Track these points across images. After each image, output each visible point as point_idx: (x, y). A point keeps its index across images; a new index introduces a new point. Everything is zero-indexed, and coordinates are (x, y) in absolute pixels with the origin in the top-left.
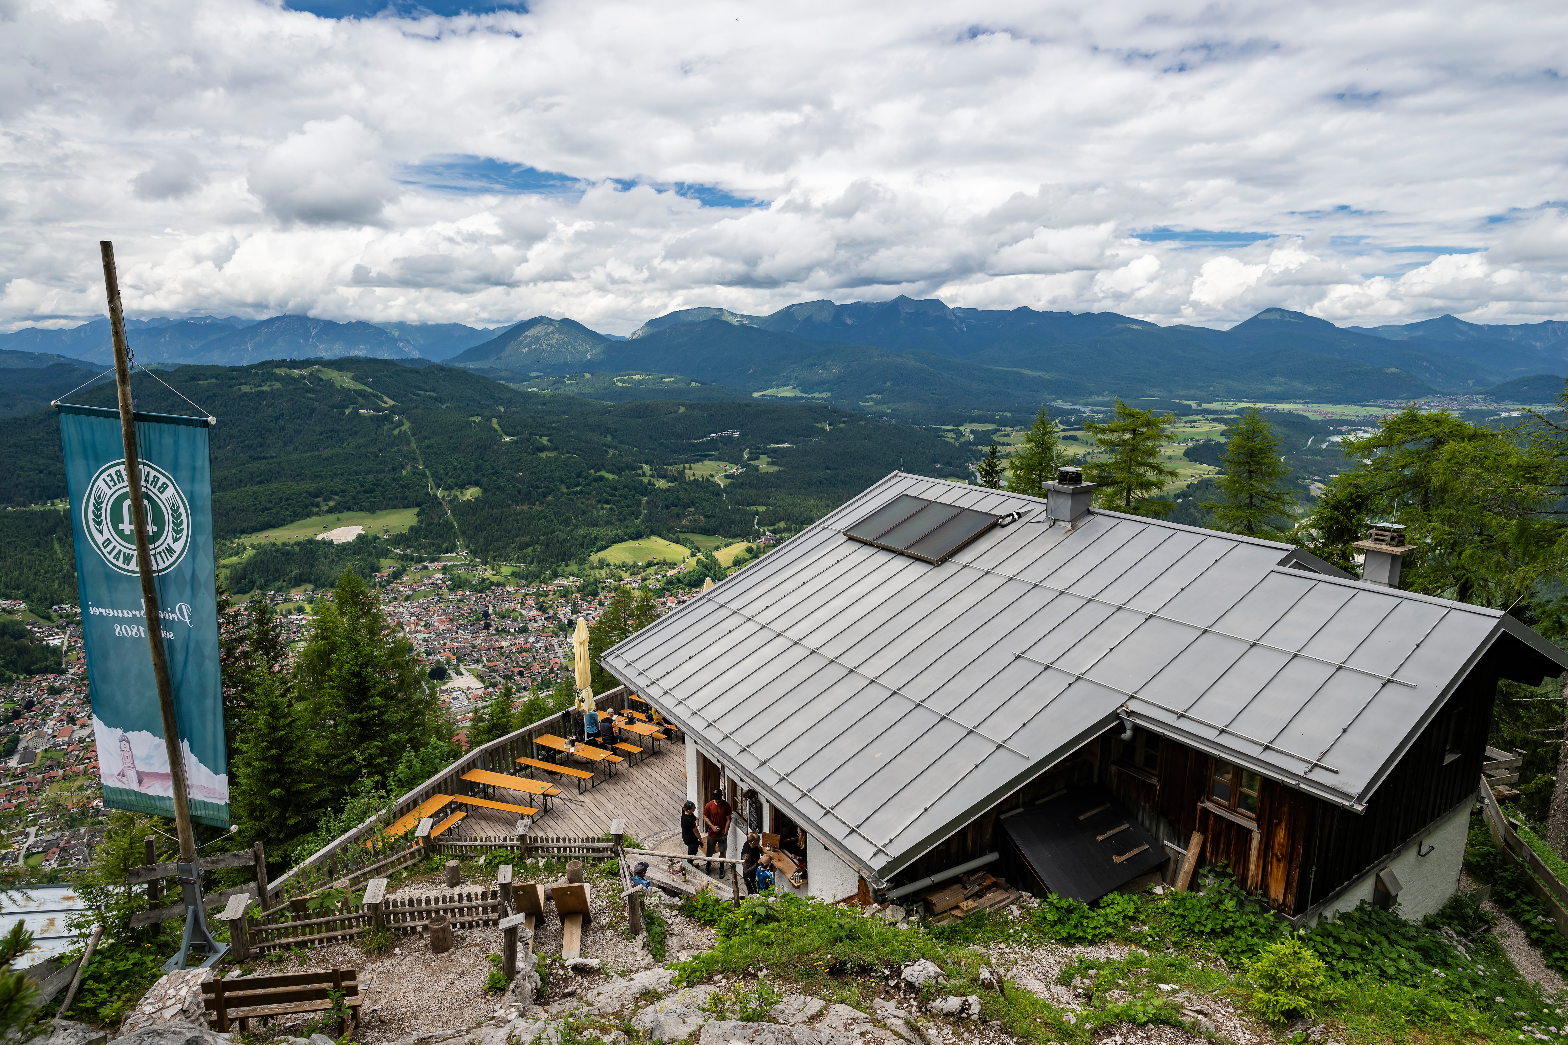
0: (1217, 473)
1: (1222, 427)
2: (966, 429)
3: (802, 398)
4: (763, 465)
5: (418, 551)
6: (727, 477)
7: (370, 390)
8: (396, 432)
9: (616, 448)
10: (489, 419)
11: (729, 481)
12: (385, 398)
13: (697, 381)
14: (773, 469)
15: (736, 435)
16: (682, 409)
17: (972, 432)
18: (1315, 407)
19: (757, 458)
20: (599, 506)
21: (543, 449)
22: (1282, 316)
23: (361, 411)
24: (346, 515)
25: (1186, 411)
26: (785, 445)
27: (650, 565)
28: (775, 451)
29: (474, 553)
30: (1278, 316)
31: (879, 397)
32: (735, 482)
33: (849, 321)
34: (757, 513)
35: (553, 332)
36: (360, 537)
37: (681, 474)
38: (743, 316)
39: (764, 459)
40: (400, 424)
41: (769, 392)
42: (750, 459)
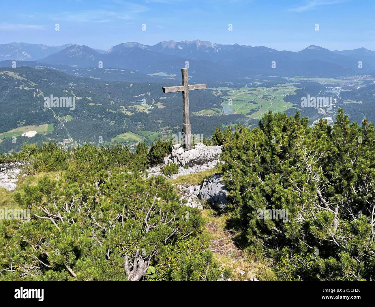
0: (292, 106)
1: (295, 89)
2: (219, 89)
3: (167, 77)
4: (160, 106)
5: (56, 139)
6: (149, 110)
7: (26, 80)
8: (38, 95)
9: (113, 100)
10: (70, 91)
11: (150, 111)
12: (32, 83)
13: (132, 71)
14: (163, 107)
15: (150, 94)
16: (131, 85)
17: (221, 91)
18: (322, 79)
19: (157, 103)
20: (111, 122)
21: (90, 102)
22: (315, 48)
23: (25, 88)
24: (29, 127)
25: (285, 81)
26: (165, 98)
27: (130, 142)
28: (162, 100)
29: (74, 139)
30: (313, 48)
31: (192, 77)
32: (152, 112)
33: (180, 48)
34: (160, 123)
35: (80, 51)
36: (36, 135)
37: (135, 109)
38: (145, 45)
39: (159, 103)
40: (39, 92)
41: (156, 74)
42: (155, 103)
